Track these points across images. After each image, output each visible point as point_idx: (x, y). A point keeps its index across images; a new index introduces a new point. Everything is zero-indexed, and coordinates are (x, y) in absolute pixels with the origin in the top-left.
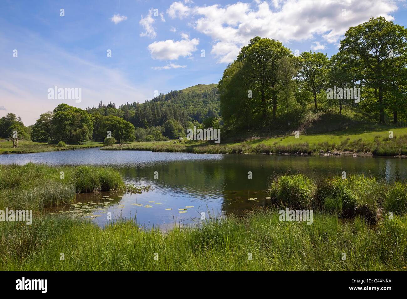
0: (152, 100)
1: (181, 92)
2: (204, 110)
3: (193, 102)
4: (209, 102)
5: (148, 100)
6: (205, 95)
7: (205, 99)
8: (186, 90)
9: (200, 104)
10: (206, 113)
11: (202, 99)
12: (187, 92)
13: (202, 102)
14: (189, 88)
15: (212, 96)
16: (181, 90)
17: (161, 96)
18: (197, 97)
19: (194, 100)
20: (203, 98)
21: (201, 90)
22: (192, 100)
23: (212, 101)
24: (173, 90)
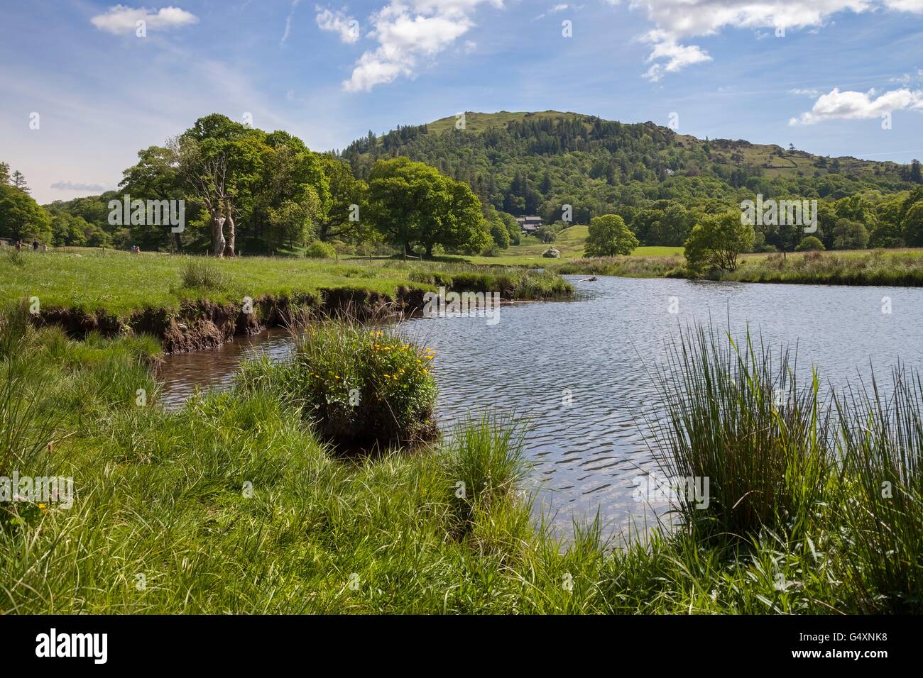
0: (346, 149)
1: (423, 129)
2: (500, 178)
3: (461, 156)
4: (505, 158)
5: (333, 150)
6: (492, 140)
7: (492, 150)
8: (434, 125)
9: (481, 164)
10: (506, 186)
11: (483, 150)
12: (439, 132)
13: (485, 157)
14: (442, 122)
15: (512, 143)
16: (423, 124)
17: (372, 139)
18: (470, 145)
19: (464, 153)
20: (487, 148)
21: (475, 126)
22: (458, 151)
23: (512, 155)
24: (402, 125)
